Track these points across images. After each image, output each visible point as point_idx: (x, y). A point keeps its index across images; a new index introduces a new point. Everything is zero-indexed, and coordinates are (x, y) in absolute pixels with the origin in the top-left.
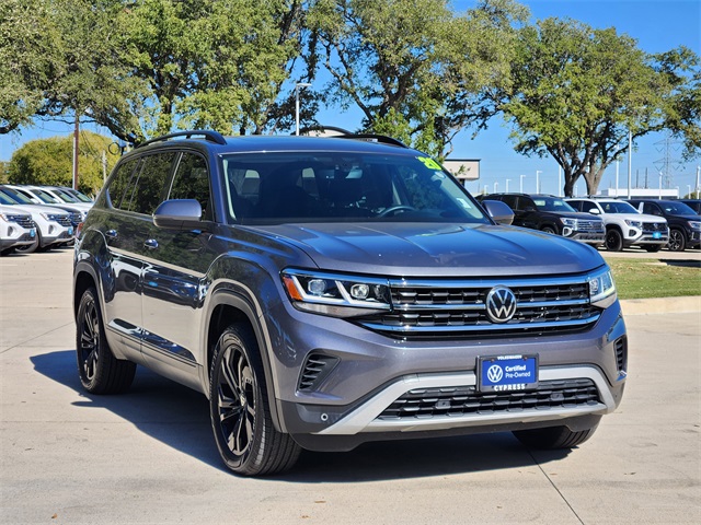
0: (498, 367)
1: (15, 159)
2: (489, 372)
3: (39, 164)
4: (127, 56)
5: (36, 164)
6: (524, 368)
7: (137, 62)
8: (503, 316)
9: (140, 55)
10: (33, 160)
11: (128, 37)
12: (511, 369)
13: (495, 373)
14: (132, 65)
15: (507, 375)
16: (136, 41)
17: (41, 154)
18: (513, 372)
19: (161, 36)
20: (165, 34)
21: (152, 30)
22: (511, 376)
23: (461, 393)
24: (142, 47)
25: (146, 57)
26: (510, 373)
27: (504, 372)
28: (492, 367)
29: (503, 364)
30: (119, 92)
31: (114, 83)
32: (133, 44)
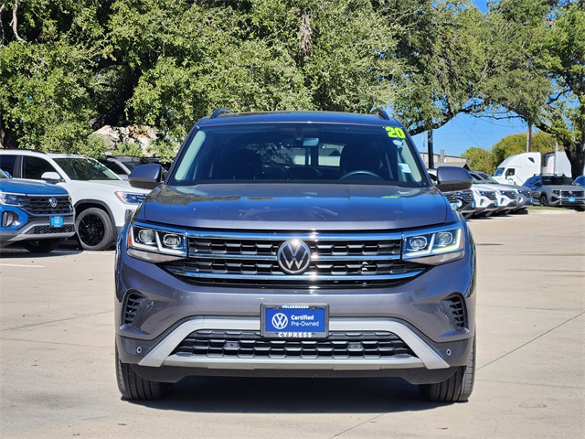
0: (283, 315)
1: (494, 150)
2: (274, 318)
4: (540, 60)
6: (312, 318)
7: (548, 65)
8: (294, 267)
9: (552, 59)
11: (542, 44)
12: (296, 318)
13: (279, 321)
14: (544, 67)
15: (293, 323)
16: (548, 48)
17: (514, 147)
18: (299, 321)
19: (571, 42)
20: (573, 40)
21: (564, 37)
22: (297, 324)
23: (247, 337)
24: (554, 51)
25: (557, 61)
26: (295, 321)
27: (290, 320)
28: (277, 315)
29: (289, 312)
30: (525, 91)
31: (522, 83)
32: (546, 50)
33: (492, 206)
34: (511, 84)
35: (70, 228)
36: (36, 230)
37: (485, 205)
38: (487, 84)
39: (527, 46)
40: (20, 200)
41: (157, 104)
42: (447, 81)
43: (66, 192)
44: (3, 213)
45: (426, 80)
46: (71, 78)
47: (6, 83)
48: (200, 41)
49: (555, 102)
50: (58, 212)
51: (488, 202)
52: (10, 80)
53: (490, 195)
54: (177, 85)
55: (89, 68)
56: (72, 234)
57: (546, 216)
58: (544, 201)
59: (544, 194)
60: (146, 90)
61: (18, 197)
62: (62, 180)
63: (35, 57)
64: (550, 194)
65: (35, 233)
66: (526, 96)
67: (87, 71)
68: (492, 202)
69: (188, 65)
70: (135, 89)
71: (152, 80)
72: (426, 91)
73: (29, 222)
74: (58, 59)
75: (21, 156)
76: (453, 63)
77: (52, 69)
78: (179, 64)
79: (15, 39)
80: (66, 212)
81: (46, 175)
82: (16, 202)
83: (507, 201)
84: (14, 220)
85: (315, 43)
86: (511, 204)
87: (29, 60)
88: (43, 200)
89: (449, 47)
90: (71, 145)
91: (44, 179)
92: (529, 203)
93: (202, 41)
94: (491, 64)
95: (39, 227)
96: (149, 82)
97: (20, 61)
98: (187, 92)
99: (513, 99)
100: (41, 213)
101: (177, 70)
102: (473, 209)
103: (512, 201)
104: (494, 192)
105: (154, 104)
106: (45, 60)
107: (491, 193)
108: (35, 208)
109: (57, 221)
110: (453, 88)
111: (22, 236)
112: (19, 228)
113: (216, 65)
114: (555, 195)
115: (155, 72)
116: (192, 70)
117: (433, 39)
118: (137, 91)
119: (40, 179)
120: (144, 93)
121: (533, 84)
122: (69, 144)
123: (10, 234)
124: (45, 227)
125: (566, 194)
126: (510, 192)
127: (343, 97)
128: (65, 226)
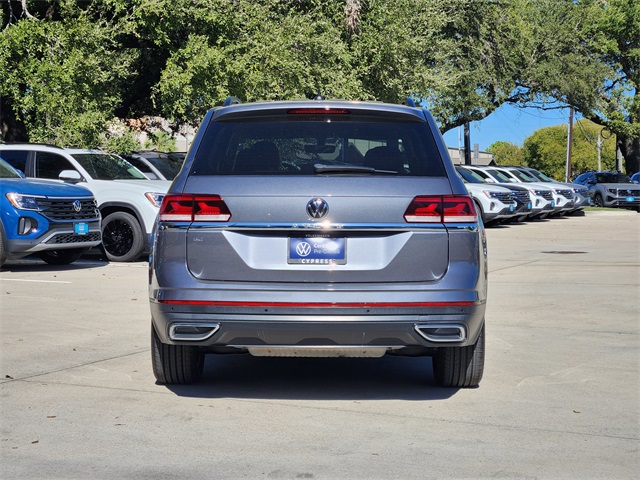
1: (526, 144)
3: (546, 149)
4: (595, 43)
5: (544, 149)
7: (604, 49)
9: (607, 42)
10: (542, 146)
11: (597, 26)
14: (599, 51)
16: (604, 30)
17: (548, 141)
19: (629, 23)
20: (632, 21)
21: (621, 18)
24: (610, 34)
25: (614, 45)
30: (581, 77)
31: (577, 69)
32: (601, 32)
33: (548, 207)
34: (565, 70)
35: (95, 236)
36: (58, 239)
37: (541, 206)
38: (537, 70)
39: (580, 27)
40: (40, 203)
41: (188, 90)
42: (493, 67)
43: (91, 194)
44: (20, 219)
45: (472, 65)
46: (93, 61)
47: (16, 67)
48: (237, 16)
49: (610, 90)
50: (83, 218)
51: (544, 203)
52: (21, 65)
53: (546, 195)
54: (211, 67)
55: (111, 48)
56: (98, 242)
57: (606, 218)
58: (599, 201)
59: (598, 194)
60: (176, 73)
61: (37, 200)
62: (82, 179)
63: (49, 37)
64: (606, 194)
65: (57, 242)
66: (582, 83)
67: (109, 53)
68: (549, 202)
69: (223, 44)
70: (162, 72)
71: (182, 62)
72: (473, 77)
73: (50, 229)
74: (77, 38)
75: (33, 152)
76: (500, 46)
77: (70, 50)
78: (212, 43)
79: (25, 16)
80: (91, 217)
81: (64, 174)
82: (34, 206)
83: (564, 201)
84: (32, 227)
85: (364, 19)
86: (568, 205)
87: (43, 40)
88: (66, 203)
89: (495, 29)
90: (92, 138)
91: (62, 178)
92: (586, 204)
93: (239, 16)
94: (540, 48)
95: (62, 235)
96: (178, 64)
97: (31, 41)
98: (222, 74)
99: (566, 87)
100: (63, 218)
101: (210, 50)
102: (529, 210)
103: (569, 201)
104: (550, 192)
105: (185, 89)
106: (61, 40)
107: (548, 192)
108: (57, 213)
109: (82, 228)
110: (500, 75)
111: (42, 245)
112: (38, 237)
113: (255, 42)
114: (612, 195)
115: (185, 52)
116: (228, 49)
117: (480, 19)
118: (165, 74)
119: (57, 178)
120: (173, 77)
121: (589, 70)
122: (89, 137)
123: (28, 243)
124: (68, 235)
125: (623, 193)
126: (567, 191)
127: (397, 81)
128: (91, 234)
